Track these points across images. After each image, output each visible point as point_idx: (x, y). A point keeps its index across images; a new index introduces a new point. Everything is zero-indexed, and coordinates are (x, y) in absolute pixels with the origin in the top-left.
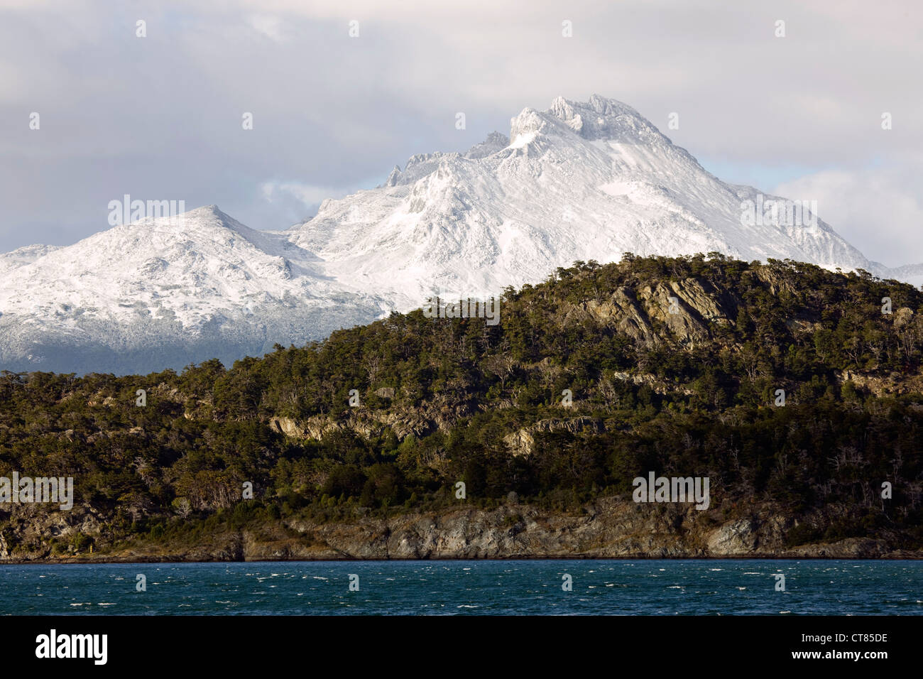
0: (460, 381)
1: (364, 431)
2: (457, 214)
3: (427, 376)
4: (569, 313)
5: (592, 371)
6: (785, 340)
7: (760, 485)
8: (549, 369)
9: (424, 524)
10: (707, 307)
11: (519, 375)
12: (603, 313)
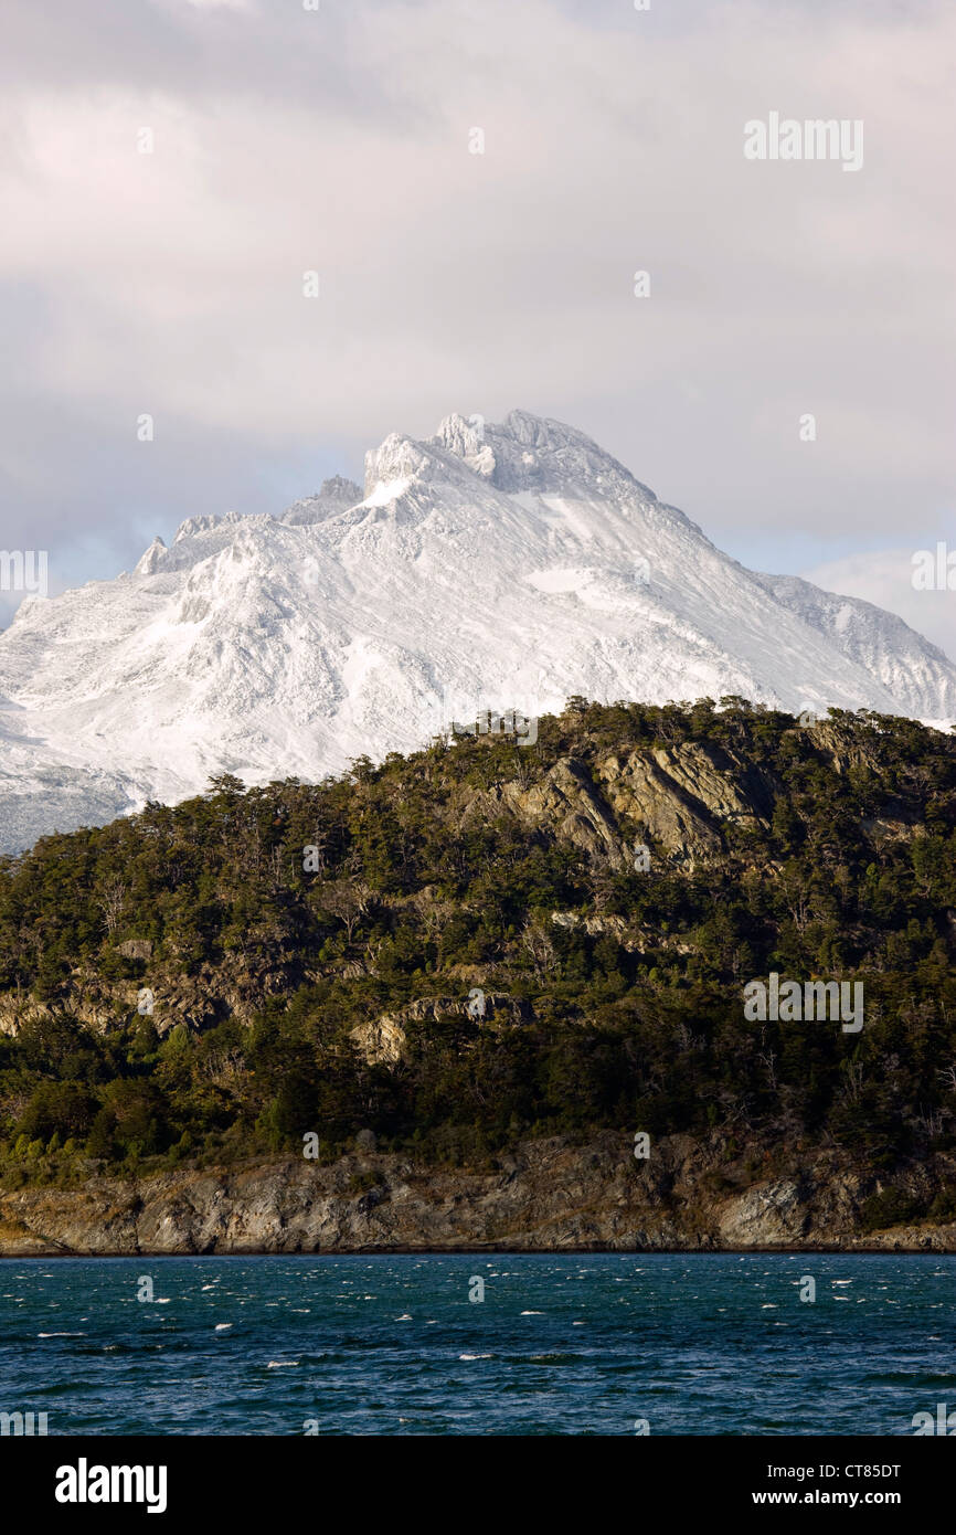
0: (272, 928)
1: (95, 1019)
2: (267, 628)
3: (211, 919)
4: (471, 806)
5: (512, 910)
6: (859, 854)
7: (814, 1119)
8: (433, 907)
9: (203, 1189)
10: (719, 795)
11: (379, 918)
12: (532, 805)
